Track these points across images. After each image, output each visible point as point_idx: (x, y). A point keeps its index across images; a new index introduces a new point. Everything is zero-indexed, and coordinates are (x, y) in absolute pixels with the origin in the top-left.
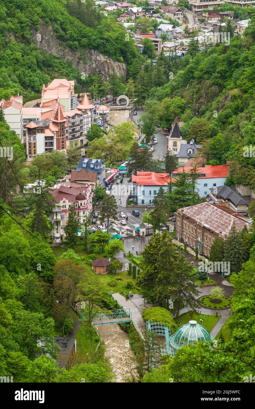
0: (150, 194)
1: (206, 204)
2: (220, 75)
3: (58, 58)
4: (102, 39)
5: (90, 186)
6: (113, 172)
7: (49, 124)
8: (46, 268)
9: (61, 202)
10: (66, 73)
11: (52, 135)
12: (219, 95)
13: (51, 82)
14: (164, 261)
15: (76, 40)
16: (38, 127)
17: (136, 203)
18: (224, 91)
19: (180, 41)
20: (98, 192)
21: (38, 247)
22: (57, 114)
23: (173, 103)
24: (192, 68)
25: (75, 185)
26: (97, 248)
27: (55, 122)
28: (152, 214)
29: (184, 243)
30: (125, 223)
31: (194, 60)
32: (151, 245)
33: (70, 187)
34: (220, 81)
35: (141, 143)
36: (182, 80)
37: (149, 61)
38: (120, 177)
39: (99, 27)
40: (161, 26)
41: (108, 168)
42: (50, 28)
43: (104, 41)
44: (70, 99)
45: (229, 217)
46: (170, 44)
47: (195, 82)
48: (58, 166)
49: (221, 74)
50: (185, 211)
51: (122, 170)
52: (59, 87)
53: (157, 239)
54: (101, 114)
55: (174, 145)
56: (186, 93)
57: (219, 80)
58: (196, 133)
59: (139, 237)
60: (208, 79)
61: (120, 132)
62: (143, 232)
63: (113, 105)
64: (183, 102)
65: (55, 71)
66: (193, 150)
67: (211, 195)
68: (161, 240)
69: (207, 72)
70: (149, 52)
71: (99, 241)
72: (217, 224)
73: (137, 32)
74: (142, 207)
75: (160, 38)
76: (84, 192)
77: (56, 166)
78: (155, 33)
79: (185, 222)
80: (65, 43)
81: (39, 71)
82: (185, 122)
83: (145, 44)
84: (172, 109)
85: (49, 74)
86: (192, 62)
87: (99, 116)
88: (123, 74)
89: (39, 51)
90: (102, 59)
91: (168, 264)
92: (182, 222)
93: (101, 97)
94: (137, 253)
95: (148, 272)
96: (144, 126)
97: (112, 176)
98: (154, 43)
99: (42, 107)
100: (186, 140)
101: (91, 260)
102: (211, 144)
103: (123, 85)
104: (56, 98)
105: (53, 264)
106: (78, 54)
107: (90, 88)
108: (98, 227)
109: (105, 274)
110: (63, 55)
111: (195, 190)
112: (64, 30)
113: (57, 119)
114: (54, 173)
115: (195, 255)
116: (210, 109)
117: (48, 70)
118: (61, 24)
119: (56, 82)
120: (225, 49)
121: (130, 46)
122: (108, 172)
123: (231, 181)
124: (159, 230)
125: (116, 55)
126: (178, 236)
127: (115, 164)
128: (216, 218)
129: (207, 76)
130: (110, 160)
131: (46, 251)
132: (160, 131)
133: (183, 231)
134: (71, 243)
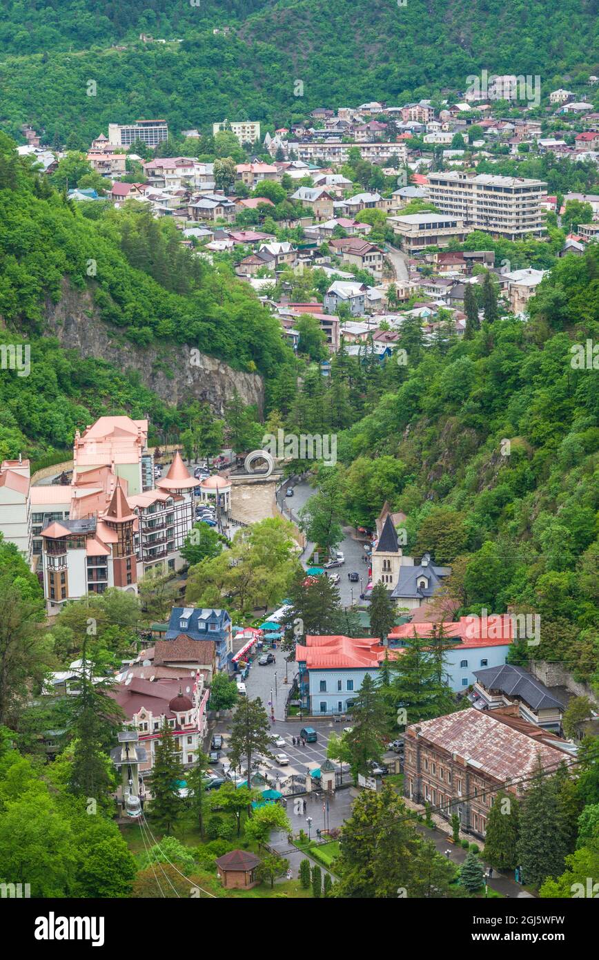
0: (340, 688)
1: (471, 714)
2: (478, 405)
3: (106, 367)
4: (206, 320)
5: (202, 675)
6: (249, 637)
7: (95, 528)
8: (113, 884)
9: (136, 717)
10: (127, 402)
11: (103, 552)
12: (480, 449)
13: (92, 424)
14: (389, 856)
15: (146, 325)
16: (70, 535)
17: (308, 711)
18: (490, 441)
19: (379, 319)
20: (219, 687)
21: (91, 833)
22: (113, 503)
23: (376, 470)
24: (415, 387)
25: (164, 673)
26: (225, 827)
27: (110, 522)
28: (349, 737)
29: (424, 804)
30: (285, 761)
31: (419, 370)
32: (357, 819)
33: (156, 680)
34: (480, 419)
35: (308, 564)
36: (394, 415)
37: (314, 367)
38: (266, 647)
39: (199, 292)
40: (336, 287)
41: (236, 628)
42: (87, 297)
43: (211, 326)
44: (140, 464)
45: (526, 741)
46: (356, 328)
47: (424, 420)
48: (121, 626)
49: (481, 402)
50: (424, 729)
51: (271, 631)
52: (112, 435)
53: (369, 806)
54: (211, 496)
55: (384, 570)
56: (405, 445)
57: (477, 415)
58: (434, 542)
59: (320, 795)
60: (453, 413)
61: (262, 540)
62: (330, 782)
63: (236, 472)
64: (398, 466)
65: (101, 396)
66: (429, 580)
67: (478, 687)
68: (379, 806)
69: (448, 399)
70: (312, 347)
71: (231, 809)
72: (499, 758)
73: (281, 300)
74: (323, 720)
75: (336, 313)
76: (188, 690)
77: (116, 627)
78: (322, 302)
79: (426, 755)
80: (121, 332)
81: (62, 398)
82: (406, 513)
83: (302, 328)
84: (374, 482)
85: (86, 403)
86: (415, 376)
87: (207, 501)
88: (257, 399)
89: (61, 351)
90: (208, 367)
91: (397, 862)
92: (419, 756)
93: (210, 455)
94: (318, 832)
95: (351, 883)
96: (313, 526)
97: (247, 646)
98: (322, 327)
99: (77, 485)
100: (412, 556)
101: (213, 857)
102: (470, 568)
103: (257, 425)
104: (109, 463)
105: (129, 875)
106: (153, 357)
107: (183, 436)
108: (223, 771)
109: (247, 887)
110: (119, 360)
111: (442, 678)
112: (119, 300)
113: (114, 515)
114: (111, 644)
115: (451, 833)
116: (462, 484)
117: (83, 394)
118: (112, 288)
119: (105, 424)
120: (487, 345)
121: (270, 335)
122: (239, 636)
123: (520, 654)
124: (366, 776)
125: (238, 357)
126: (411, 788)
127: (252, 617)
128: (496, 745)
129: (451, 407)
130: (241, 607)
131: (113, 844)
132: (349, 534)
133: (422, 777)
134: (164, 815)
